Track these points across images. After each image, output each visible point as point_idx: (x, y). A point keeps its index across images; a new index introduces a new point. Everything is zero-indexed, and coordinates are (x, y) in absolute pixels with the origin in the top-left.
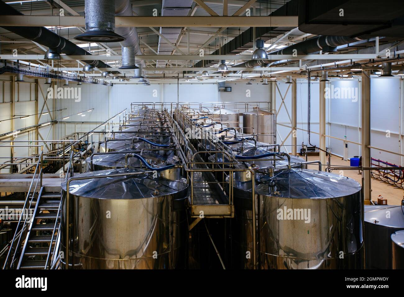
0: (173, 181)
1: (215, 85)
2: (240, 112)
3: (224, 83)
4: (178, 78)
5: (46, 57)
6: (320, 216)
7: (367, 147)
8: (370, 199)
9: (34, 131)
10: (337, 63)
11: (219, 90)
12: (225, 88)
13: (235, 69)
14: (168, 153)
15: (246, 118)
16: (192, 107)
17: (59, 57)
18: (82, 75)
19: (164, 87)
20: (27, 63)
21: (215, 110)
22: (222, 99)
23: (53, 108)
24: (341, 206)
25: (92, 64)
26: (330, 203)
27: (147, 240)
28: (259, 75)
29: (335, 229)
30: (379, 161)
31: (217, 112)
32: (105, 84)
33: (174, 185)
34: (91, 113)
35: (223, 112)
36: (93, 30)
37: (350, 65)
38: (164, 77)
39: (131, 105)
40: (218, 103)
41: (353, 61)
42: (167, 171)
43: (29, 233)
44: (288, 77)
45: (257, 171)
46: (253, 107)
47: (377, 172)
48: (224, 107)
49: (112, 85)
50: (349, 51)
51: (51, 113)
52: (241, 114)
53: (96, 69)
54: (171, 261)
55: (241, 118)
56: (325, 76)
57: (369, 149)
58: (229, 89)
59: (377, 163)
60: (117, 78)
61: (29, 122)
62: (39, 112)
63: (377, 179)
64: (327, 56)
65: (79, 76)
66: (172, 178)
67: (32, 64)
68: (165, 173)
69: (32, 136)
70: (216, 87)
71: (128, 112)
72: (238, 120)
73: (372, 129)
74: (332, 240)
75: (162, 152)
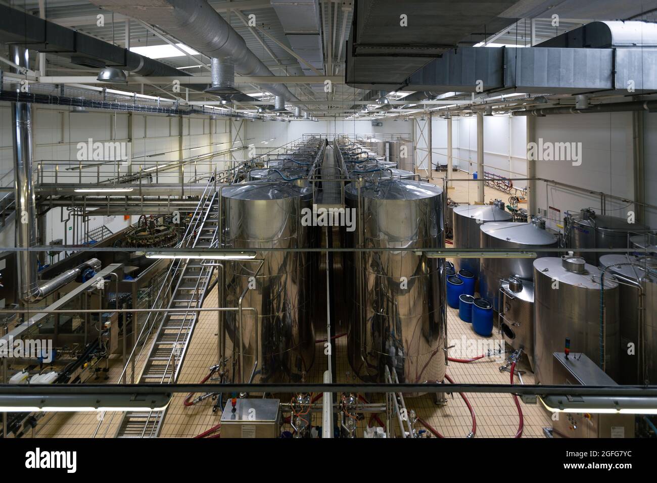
0: (304, 188)
1: (369, 121)
2: (387, 140)
3: (376, 120)
4: (335, 117)
5: (221, 103)
6: (411, 211)
7: (481, 165)
8: (484, 201)
9: (229, 154)
10: (448, 106)
11: (373, 125)
12: (377, 124)
13: (378, 110)
14: (309, 169)
15: (391, 145)
16: (350, 137)
17: (230, 103)
18: (262, 115)
19: (330, 123)
20: (212, 107)
21: (368, 139)
22: (375, 131)
23: (245, 138)
24: (426, 205)
25: (264, 108)
26: (418, 202)
27: (281, 229)
28: (398, 114)
29: (421, 220)
30: (493, 175)
31: (369, 141)
32: (283, 121)
33: (304, 191)
34: (274, 141)
35: (373, 140)
36: (216, 86)
37: (456, 108)
38: (324, 116)
39: (303, 135)
40: (370, 134)
41: (458, 105)
42: (299, 181)
43: (203, 224)
44: (422, 116)
45: (366, 181)
46: (397, 137)
47: (492, 183)
48: (374, 137)
49: (290, 121)
50: (459, 98)
51: (243, 141)
52: (387, 142)
53: (267, 111)
54: (300, 242)
55: (387, 145)
56: (447, 115)
57: (483, 166)
58: (381, 124)
59: (492, 177)
60: (291, 116)
61: (224, 147)
62: (233, 140)
63: (492, 187)
64: (431, 102)
65: (259, 116)
66: (303, 186)
67: (215, 108)
68: (297, 182)
69: (227, 158)
70: (370, 123)
71: (300, 141)
72: (385, 146)
73: (484, 151)
74: (419, 228)
75: (305, 168)
